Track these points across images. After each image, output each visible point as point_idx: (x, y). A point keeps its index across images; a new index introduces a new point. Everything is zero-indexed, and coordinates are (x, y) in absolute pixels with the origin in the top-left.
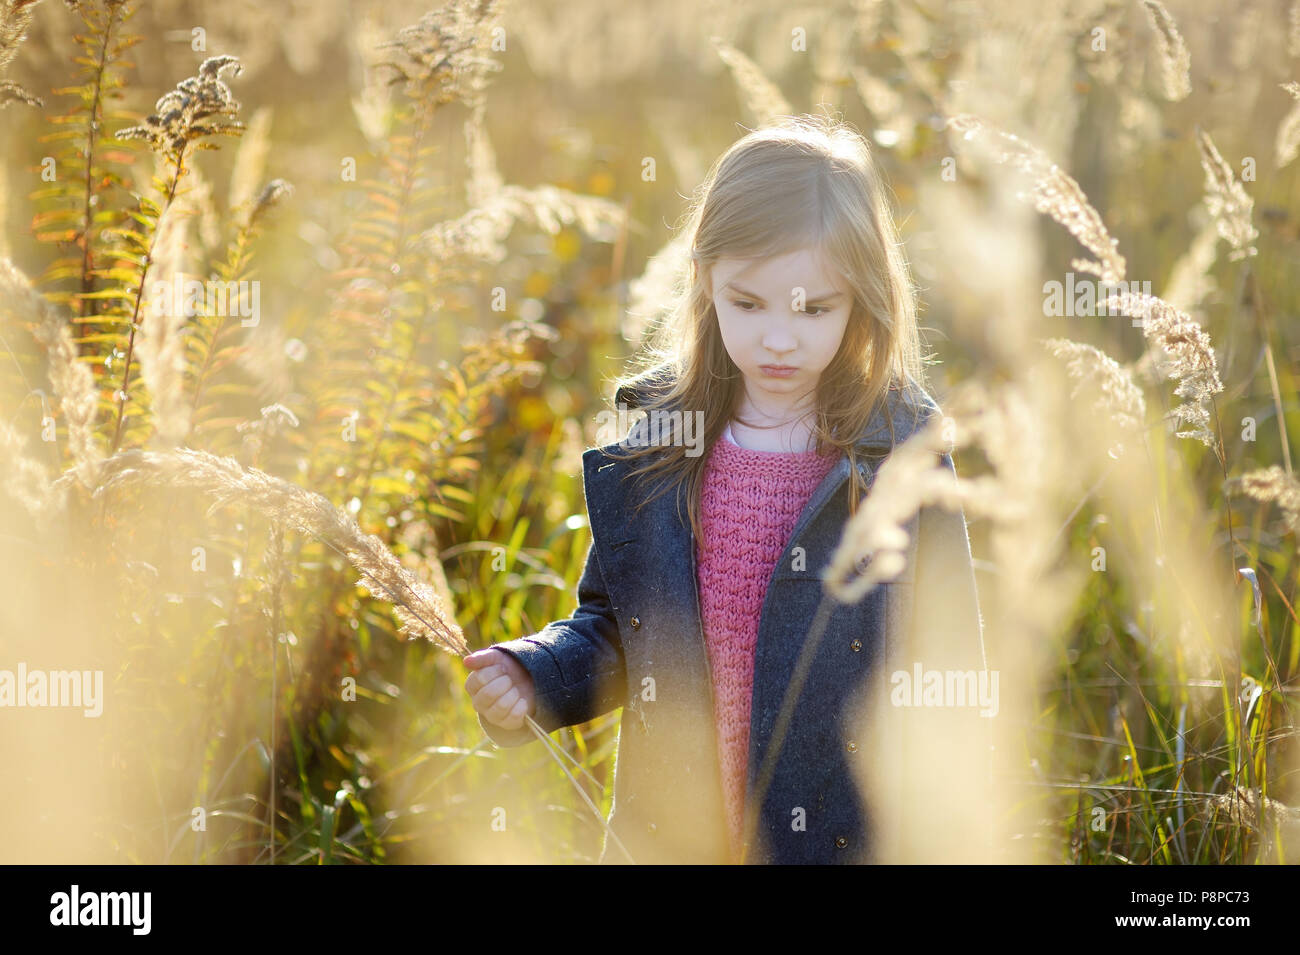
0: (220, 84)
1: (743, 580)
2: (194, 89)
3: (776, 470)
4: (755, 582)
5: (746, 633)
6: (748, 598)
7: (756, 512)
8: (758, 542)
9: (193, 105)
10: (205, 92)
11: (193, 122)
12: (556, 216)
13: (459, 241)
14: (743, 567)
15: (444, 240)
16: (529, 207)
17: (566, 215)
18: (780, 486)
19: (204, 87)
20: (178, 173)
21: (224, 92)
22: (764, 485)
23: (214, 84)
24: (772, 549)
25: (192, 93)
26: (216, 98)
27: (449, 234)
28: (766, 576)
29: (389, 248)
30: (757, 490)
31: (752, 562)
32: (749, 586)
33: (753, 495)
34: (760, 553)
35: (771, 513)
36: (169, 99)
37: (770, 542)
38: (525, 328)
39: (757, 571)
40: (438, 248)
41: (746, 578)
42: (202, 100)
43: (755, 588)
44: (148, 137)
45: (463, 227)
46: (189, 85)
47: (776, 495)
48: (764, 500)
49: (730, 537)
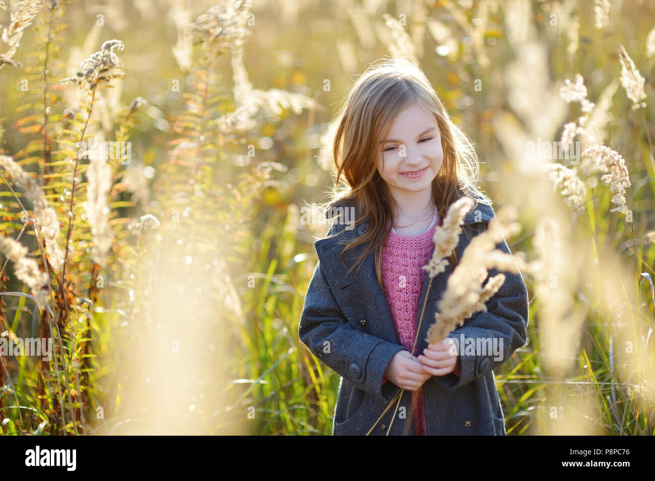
0: (112, 54)
1: (403, 303)
2: (99, 58)
3: (414, 246)
4: (410, 304)
5: (408, 330)
6: (407, 312)
7: (407, 268)
8: (409, 283)
9: (99, 65)
10: (105, 59)
11: (99, 74)
12: (280, 105)
13: (234, 124)
14: (402, 296)
15: (227, 124)
16: (266, 100)
17: (285, 104)
18: (417, 253)
19: (104, 56)
20: (93, 100)
21: (114, 58)
22: (409, 253)
23: (109, 55)
24: (416, 286)
25: (99, 60)
26: (111, 62)
27: (229, 120)
28: (415, 300)
29: (199, 128)
30: (406, 256)
31: (407, 293)
32: (407, 305)
33: (404, 259)
34: (410, 289)
35: (414, 267)
36: (86, 63)
37: (415, 282)
38: (270, 166)
39: (410, 298)
40: (223, 128)
41: (405, 302)
42: (104, 63)
43: (410, 307)
44: (77, 82)
45: (235, 117)
46: (97, 56)
47: (415, 258)
48: (410, 261)
49: (395, 281)
